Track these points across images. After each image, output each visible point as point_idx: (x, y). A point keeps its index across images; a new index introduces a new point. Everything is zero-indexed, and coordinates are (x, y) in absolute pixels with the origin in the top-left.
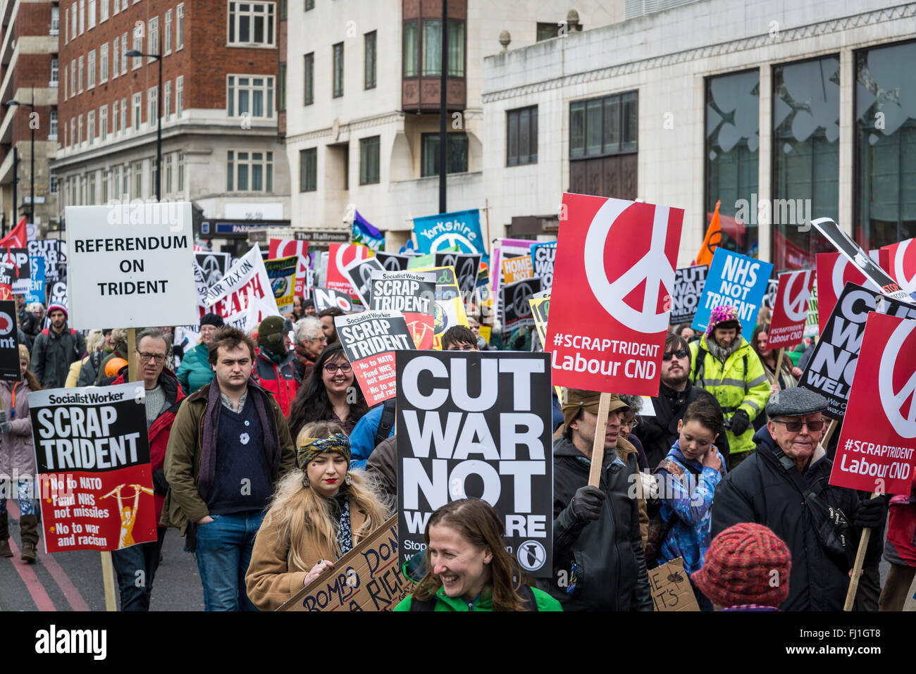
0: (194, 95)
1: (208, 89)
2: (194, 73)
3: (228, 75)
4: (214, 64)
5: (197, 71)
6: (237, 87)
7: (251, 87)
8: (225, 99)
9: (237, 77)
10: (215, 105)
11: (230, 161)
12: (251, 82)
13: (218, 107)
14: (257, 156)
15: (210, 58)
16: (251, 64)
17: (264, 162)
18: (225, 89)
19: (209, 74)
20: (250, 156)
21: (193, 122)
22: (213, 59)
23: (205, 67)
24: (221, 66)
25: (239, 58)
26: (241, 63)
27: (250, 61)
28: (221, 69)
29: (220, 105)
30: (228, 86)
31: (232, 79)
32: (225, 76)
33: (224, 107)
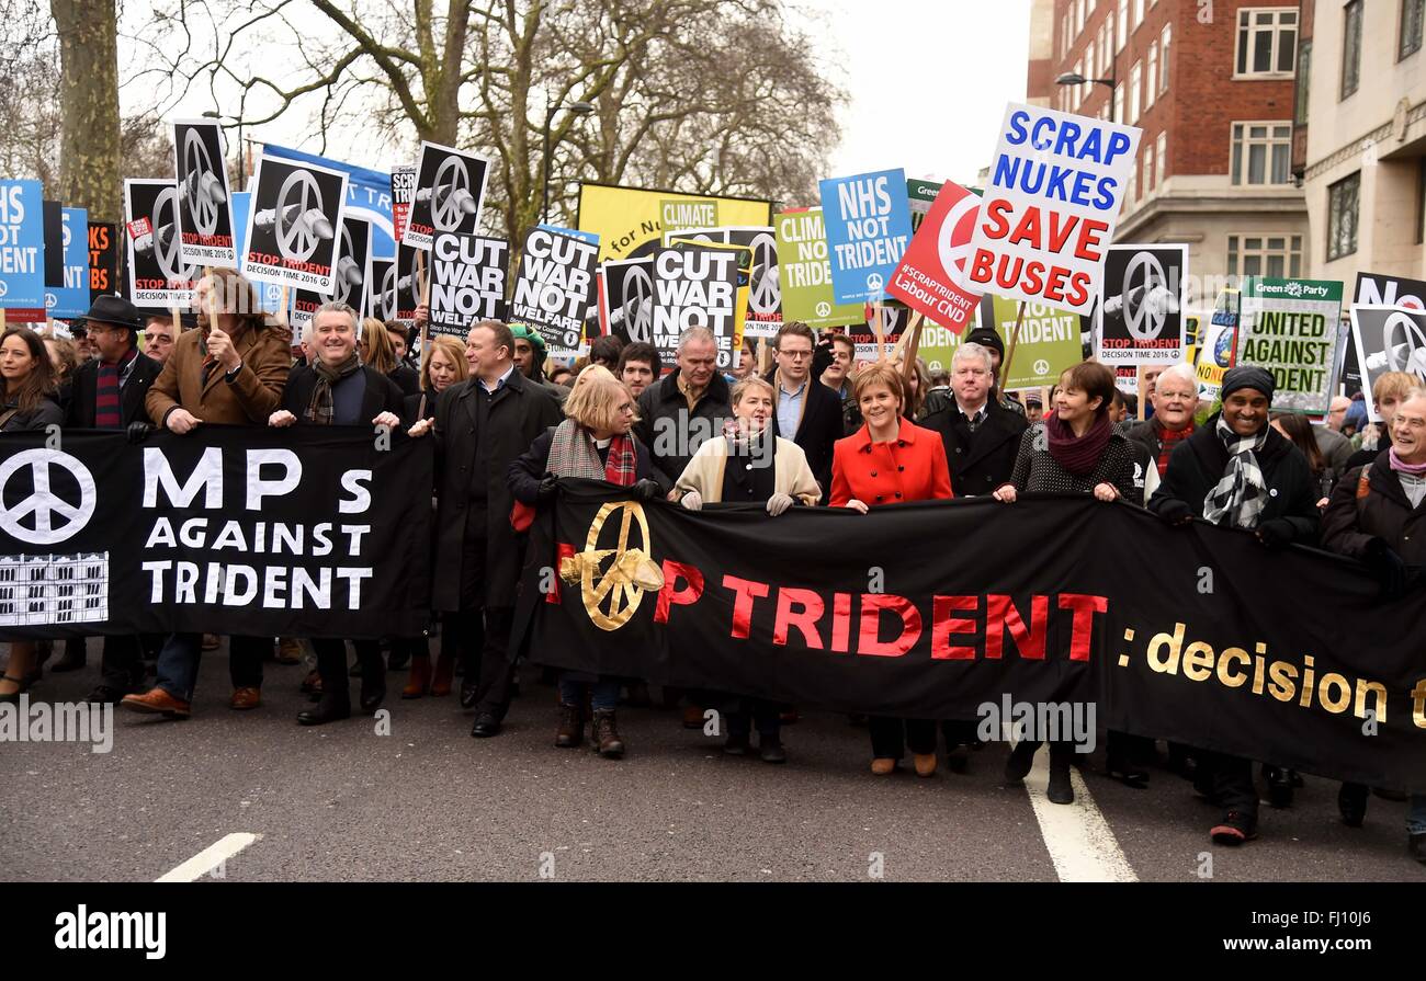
0: (1178, 155)
1: (1201, 145)
2: (1180, 123)
3: (1234, 123)
4: (1212, 108)
5: (1184, 120)
6: (1247, 140)
7: (1270, 140)
8: (1227, 159)
9: (1247, 126)
10: (1211, 169)
11: (1233, 252)
12: (1270, 131)
13: (1216, 173)
14: (1276, 243)
15: (1205, 100)
16: (1271, 104)
17: (1287, 252)
18: (1228, 145)
19: (1203, 123)
20: (1265, 244)
21: (1175, 195)
22: (1210, 101)
23: (1198, 113)
24: (1223, 109)
25: (1252, 97)
26: (1254, 103)
27: (1270, 100)
28: (1222, 114)
29: (1220, 168)
30: (1232, 140)
31: (1239, 129)
32: (1229, 124)
33: (1225, 172)
